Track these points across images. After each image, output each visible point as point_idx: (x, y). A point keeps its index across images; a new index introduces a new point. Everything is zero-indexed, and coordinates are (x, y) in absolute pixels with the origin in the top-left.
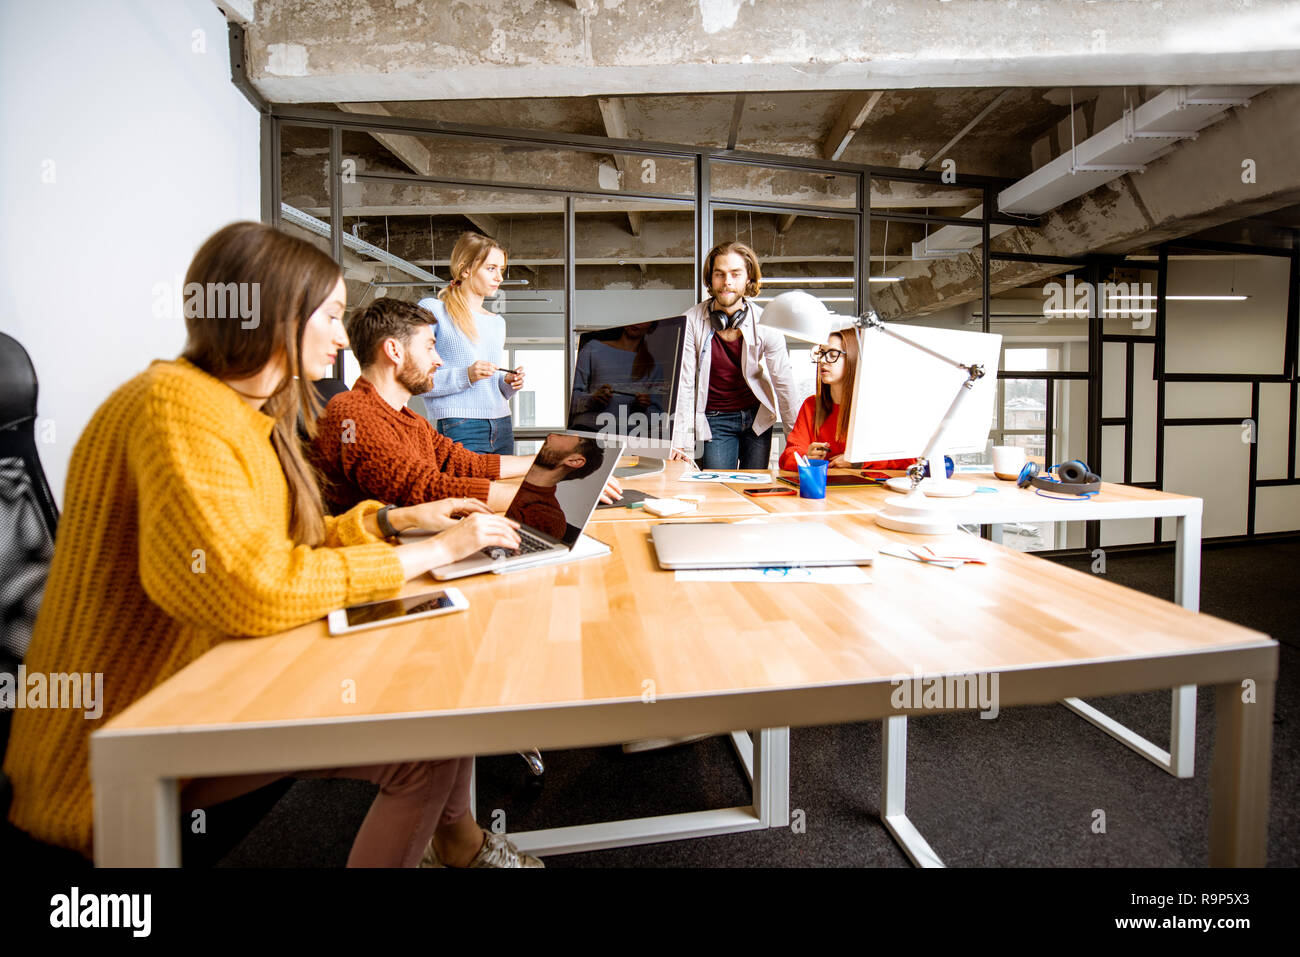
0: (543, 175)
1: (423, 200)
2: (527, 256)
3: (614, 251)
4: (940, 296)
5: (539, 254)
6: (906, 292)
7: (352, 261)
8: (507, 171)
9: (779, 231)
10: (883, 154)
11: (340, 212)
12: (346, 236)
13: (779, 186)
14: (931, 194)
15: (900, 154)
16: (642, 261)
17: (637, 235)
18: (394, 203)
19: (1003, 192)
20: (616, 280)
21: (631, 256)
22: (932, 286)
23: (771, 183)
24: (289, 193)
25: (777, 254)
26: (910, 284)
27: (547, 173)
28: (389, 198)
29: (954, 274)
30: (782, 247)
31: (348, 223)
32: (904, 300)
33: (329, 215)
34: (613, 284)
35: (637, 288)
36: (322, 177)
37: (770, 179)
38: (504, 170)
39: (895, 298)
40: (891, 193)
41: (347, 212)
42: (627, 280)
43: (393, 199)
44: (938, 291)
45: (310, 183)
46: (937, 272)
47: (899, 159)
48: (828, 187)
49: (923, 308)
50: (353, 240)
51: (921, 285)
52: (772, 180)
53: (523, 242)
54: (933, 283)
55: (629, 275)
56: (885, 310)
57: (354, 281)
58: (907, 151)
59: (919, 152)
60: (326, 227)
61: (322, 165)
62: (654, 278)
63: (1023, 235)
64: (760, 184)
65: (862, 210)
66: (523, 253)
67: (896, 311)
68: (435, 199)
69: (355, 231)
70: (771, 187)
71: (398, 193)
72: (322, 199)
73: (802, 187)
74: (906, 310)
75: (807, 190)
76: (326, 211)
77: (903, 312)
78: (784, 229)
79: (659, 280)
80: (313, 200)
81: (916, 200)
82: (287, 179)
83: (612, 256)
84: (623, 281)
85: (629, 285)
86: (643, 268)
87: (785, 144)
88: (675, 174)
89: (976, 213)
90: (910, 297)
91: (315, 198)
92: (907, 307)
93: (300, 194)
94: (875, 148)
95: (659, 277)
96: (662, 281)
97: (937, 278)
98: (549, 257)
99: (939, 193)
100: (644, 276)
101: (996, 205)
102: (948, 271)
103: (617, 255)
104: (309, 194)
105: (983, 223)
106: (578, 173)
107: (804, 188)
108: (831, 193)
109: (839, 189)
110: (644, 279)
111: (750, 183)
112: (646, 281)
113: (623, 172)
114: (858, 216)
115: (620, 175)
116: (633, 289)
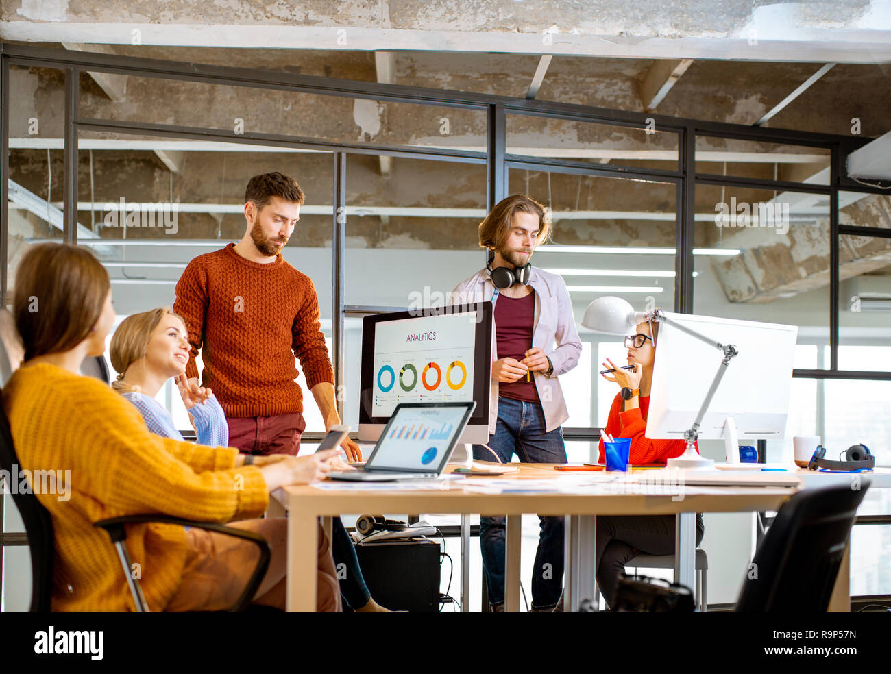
0: (280, 105)
4: (803, 272)
6: (761, 264)
8: (231, 98)
10: (714, 97)
13: (586, 132)
15: (735, 98)
17: (386, 175)
19: (853, 154)
21: (377, 204)
22: (791, 257)
23: (576, 127)
25: (583, 207)
26: (765, 253)
27: (286, 104)
29: (816, 243)
30: (590, 198)
32: (759, 274)
35: (374, 246)
38: (228, 97)
39: (748, 271)
40: (725, 146)
44: (801, 264)
46: (797, 240)
47: (735, 104)
49: (783, 287)
51: (779, 256)
54: (794, 253)
56: (734, 287)
58: (744, 94)
59: (759, 96)
62: (400, 232)
64: (562, 128)
65: (685, 172)
67: (750, 290)
70: (576, 130)
73: (616, 134)
74: (762, 289)
75: (621, 138)
77: (759, 292)
79: (408, 235)
83: (349, 203)
87: (594, 79)
89: (823, 177)
90: (767, 272)
92: (763, 285)
94: (705, 89)
95: (407, 231)
96: (412, 237)
97: (797, 247)
101: (845, 170)
102: (810, 240)
105: (831, 190)
106: (326, 104)
107: (618, 134)
108: (652, 142)
109: (661, 138)
110: (385, 233)
111: (549, 126)
112: (388, 236)
113: (385, 105)
114: (681, 180)
115: (382, 109)
116: (367, 247)
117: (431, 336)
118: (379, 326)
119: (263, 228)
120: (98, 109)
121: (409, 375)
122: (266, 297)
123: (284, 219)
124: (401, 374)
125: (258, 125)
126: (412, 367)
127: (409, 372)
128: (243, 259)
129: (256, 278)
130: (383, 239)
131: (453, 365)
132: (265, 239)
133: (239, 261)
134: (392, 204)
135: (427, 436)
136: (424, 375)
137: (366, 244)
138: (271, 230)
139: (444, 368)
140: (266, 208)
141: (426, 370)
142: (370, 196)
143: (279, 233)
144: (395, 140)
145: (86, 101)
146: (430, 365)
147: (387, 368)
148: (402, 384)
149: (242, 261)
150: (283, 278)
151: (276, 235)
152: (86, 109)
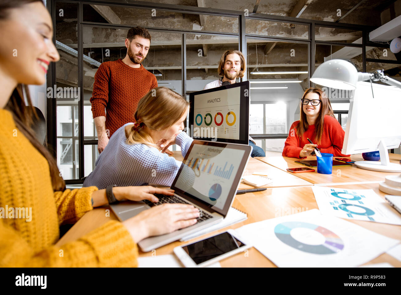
1: (118, 40)
2: (160, 65)
3: (197, 63)
5: (164, 65)
7: (88, 68)
9: (265, 54)
10: (316, 17)
11: (82, 46)
12: (84, 56)
13: (270, 32)
14: (337, 34)
15: (323, 17)
16: (206, 67)
17: (206, 56)
18: (105, 42)
19: (371, 32)
20: (195, 76)
21: (203, 65)
23: (267, 31)
24: (61, 38)
25: (265, 63)
28: (103, 39)
30: (267, 60)
31: (86, 51)
33: (77, 47)
34: (194, 78)
35: (204, 79)
36: (75, 31)
37: (266, 29)
40: (320, 34)
41: (85, 46)
42: (200, 76)
43: (105, 40)
45: (70, 34)
47: (323, 19)
48: (292, 32)
50: (88, 58)
52: (268, 29)
53: (158, 60)
55: (201, 74)
57: (89, 76)
58: (326, 16)
59: (331, 16)
60: (76, 52)
61: (75, 26)
62: (211, 75)
63: (375, 52)
64: (262, 31)
65: (311, 40)
66: (158, 64)
68: (123, 40)
69: (89, 55)
71: (107, 36)
72: (76, 40)
73: (281, 32)
75: (283, 33)
76: (76, 45)
78: (267, 53)
79: (213, 76)
80: (72, 41)
81: (330, 37)
82: (60, 32)
83: (195, 65)
84: (198, 76)
85: (201, 78)
86: (206, 70)
88: (226, 27)
89: (360, 41)
91: (72, 40)
93: (66, 39)
95: (213, 75)
96: (214, 76)
98: (169, 66)
99: (340, 34)
100: (207, 75)
101: (368, 38)
103: (197, 65)
104: (70, 38)
105: (363, 46)
106: (184, 27)
107: (282, 32)
108: (293, 34)
109: (297, 33)
110: (207, 76)
111: (258, 31)
112: (208, 76)
113: (203, 27)
114: (310, 43)
115: (202, 28)
116: (202, 80)
117: (218, 100)
118: (196, 96)
119: (132, 50)
120: (112, 33)
121: (208, 118)
122: (136, 82)
123: (142, 46)
124: (205, 118)
125: (162, 35)
126: (210, 115)
127: (209, 117)
128: (126, 65)
129: (132, 74)
130: (206, 77)
131: (229, 114)
132: (133, 55)
133: (124, 66)
134: (208, 65)
135: (213, 171)
136: (215, 118)
137: (202, 79)
138: (135, 51)
139: (225, 115)
140: (134, 41)
141: (216, 116)
142: (201, 63)
143: (139, 52)
144: (206, 38)
145: (108, 30)
146: (218, 114)
147: (199, 115)
148: (205, 122)
149: (125, 66)
150: (144, 75)
151: (137, 53)
152: (108, 33)
